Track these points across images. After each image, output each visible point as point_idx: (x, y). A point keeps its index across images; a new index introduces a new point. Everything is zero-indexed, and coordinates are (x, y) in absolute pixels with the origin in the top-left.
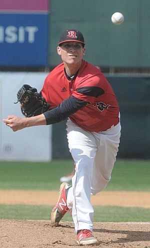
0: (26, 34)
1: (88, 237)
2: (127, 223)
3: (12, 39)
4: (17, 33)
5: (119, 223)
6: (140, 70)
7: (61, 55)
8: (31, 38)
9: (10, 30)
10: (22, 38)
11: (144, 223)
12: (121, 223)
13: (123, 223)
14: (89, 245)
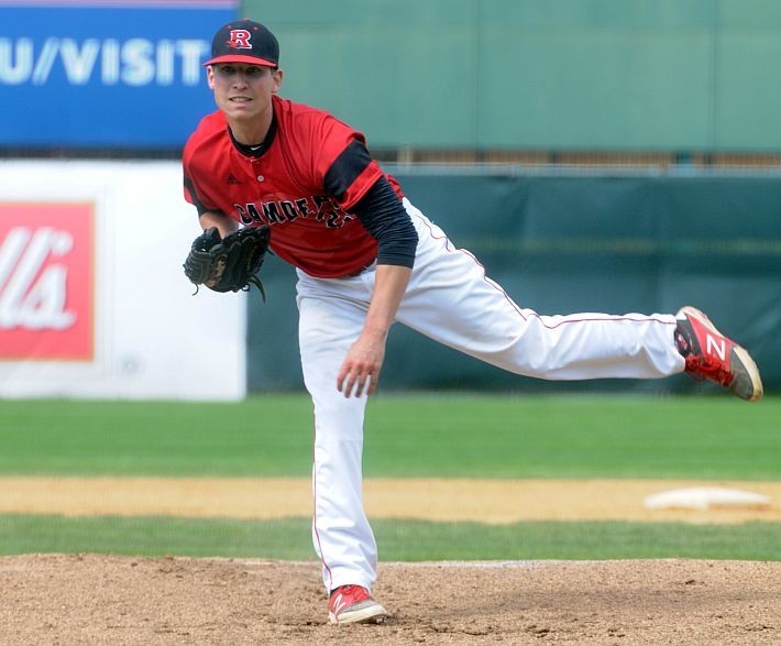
0: (178, 62)
1: (357, 601)
2: (438, 564)
3: (140, 74)
4: (154, 58)
5: (418, 565)
6: (481, 155)
7: (213, 90)
8: (191, 72)
9: (136, 50)
10: (166, 73)
11: (485, 564)
12: (424, 564)
13: (430, 564)
14: (362, 622)
